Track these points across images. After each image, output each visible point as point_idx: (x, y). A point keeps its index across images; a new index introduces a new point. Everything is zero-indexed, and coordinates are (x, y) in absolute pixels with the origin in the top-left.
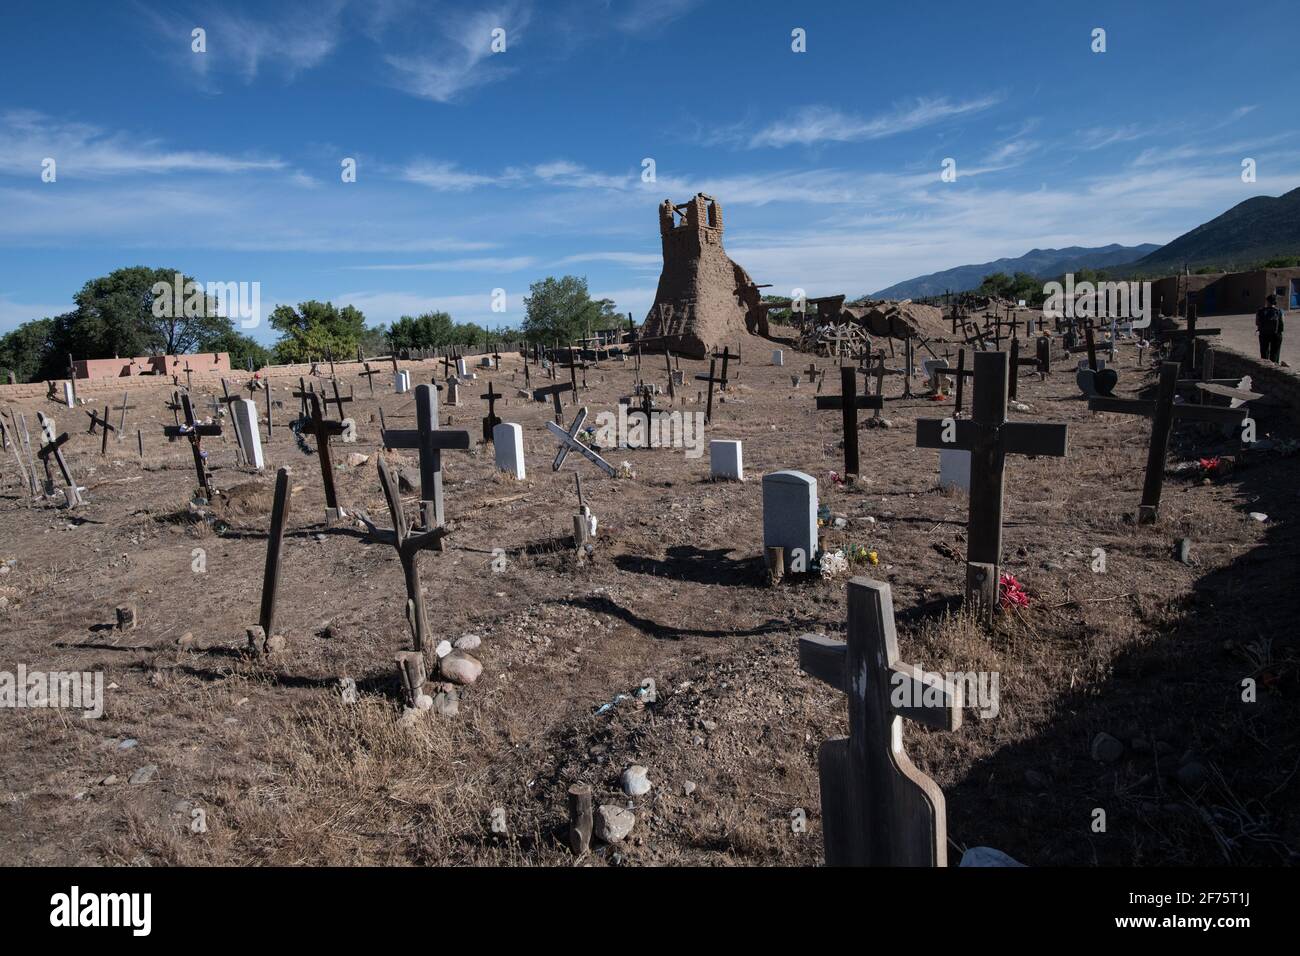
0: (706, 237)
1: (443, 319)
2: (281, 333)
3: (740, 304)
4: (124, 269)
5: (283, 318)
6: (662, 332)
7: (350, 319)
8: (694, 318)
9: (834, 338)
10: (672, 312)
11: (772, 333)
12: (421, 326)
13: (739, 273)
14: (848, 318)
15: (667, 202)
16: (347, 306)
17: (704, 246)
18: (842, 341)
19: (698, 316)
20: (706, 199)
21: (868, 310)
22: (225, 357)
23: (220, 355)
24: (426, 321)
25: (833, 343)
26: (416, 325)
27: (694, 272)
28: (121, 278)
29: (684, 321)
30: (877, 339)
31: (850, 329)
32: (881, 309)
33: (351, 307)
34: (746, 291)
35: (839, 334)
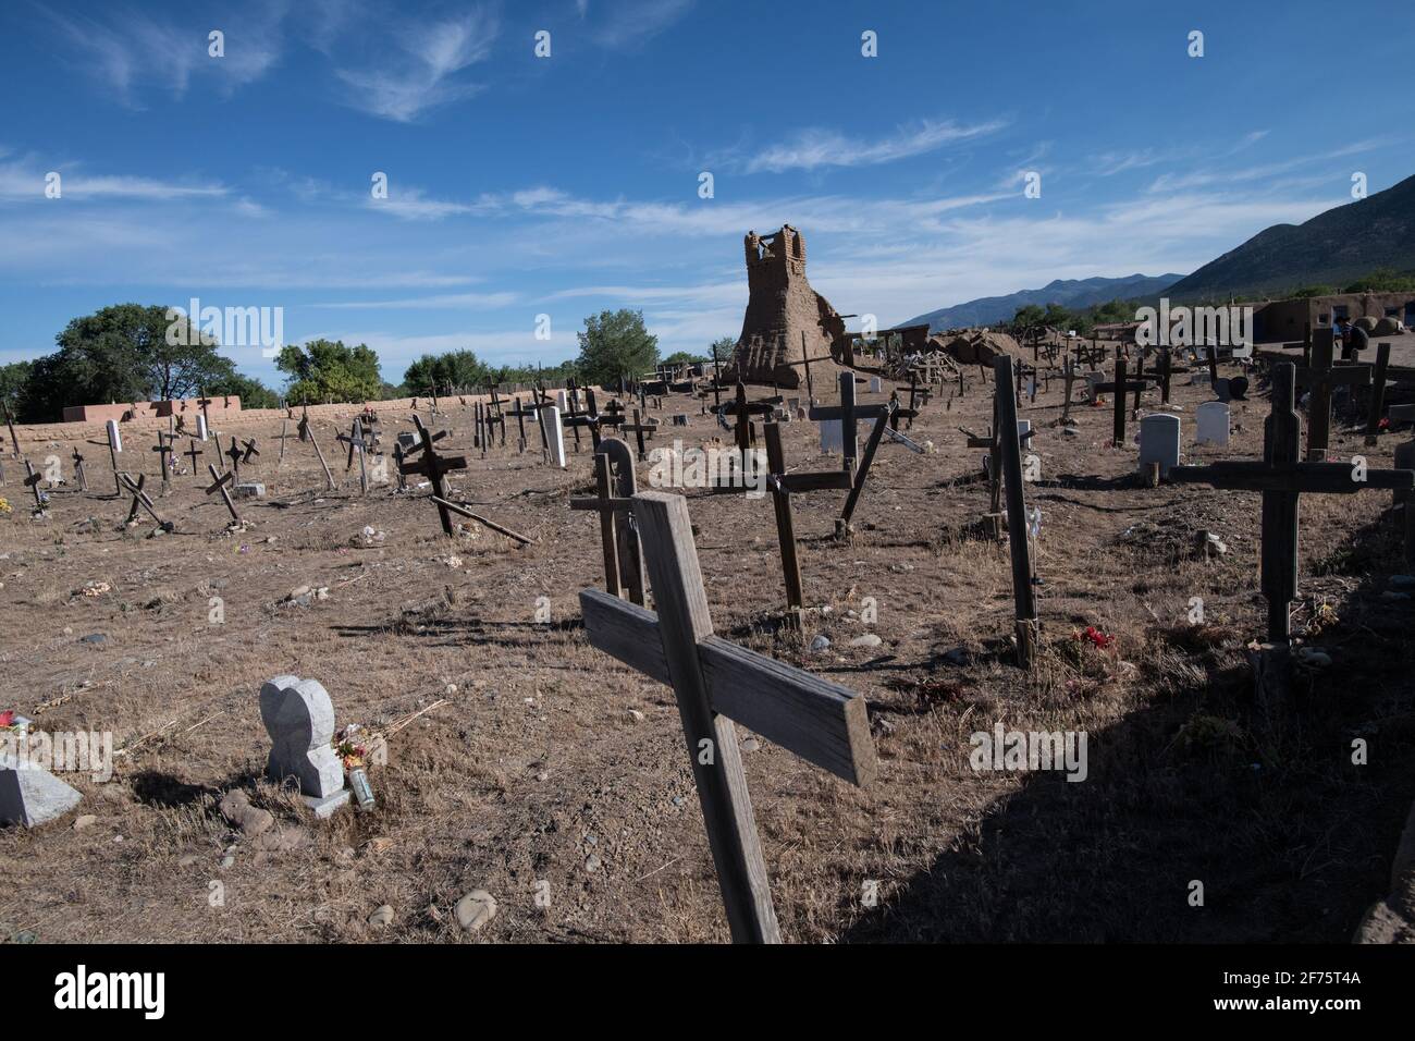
0: (793, 268)
1: (467, 358)
2: (288, 375)
3: (825, 335)
4: (112, 307)
5: (292, 360)
6: (754, 361)
7: (364, 359)
8: (786, 348)
9: (924, 366)
10: (761, 343)
11: (856, 363)
12: (445, 366)
13: (822, 303)
14: (934, 346)
15: (751, 233)
16: (358, 345)
17: (791, 277)
18: (932, 369)
19: (789, 346)
20: (792, 230)
21: (952, 339)
22: (235, 400)
23: (230, 399)
24: (449, 359)
25: (924, 371)
26: (438, 364)
27: (782, 302)
28: (111, 317)
29: (775, 352)
30: (964, 366)
31: (939, 356)
32: (966, 337)
33: (364, 346)
34: (830, 322)
35: (928, 361)
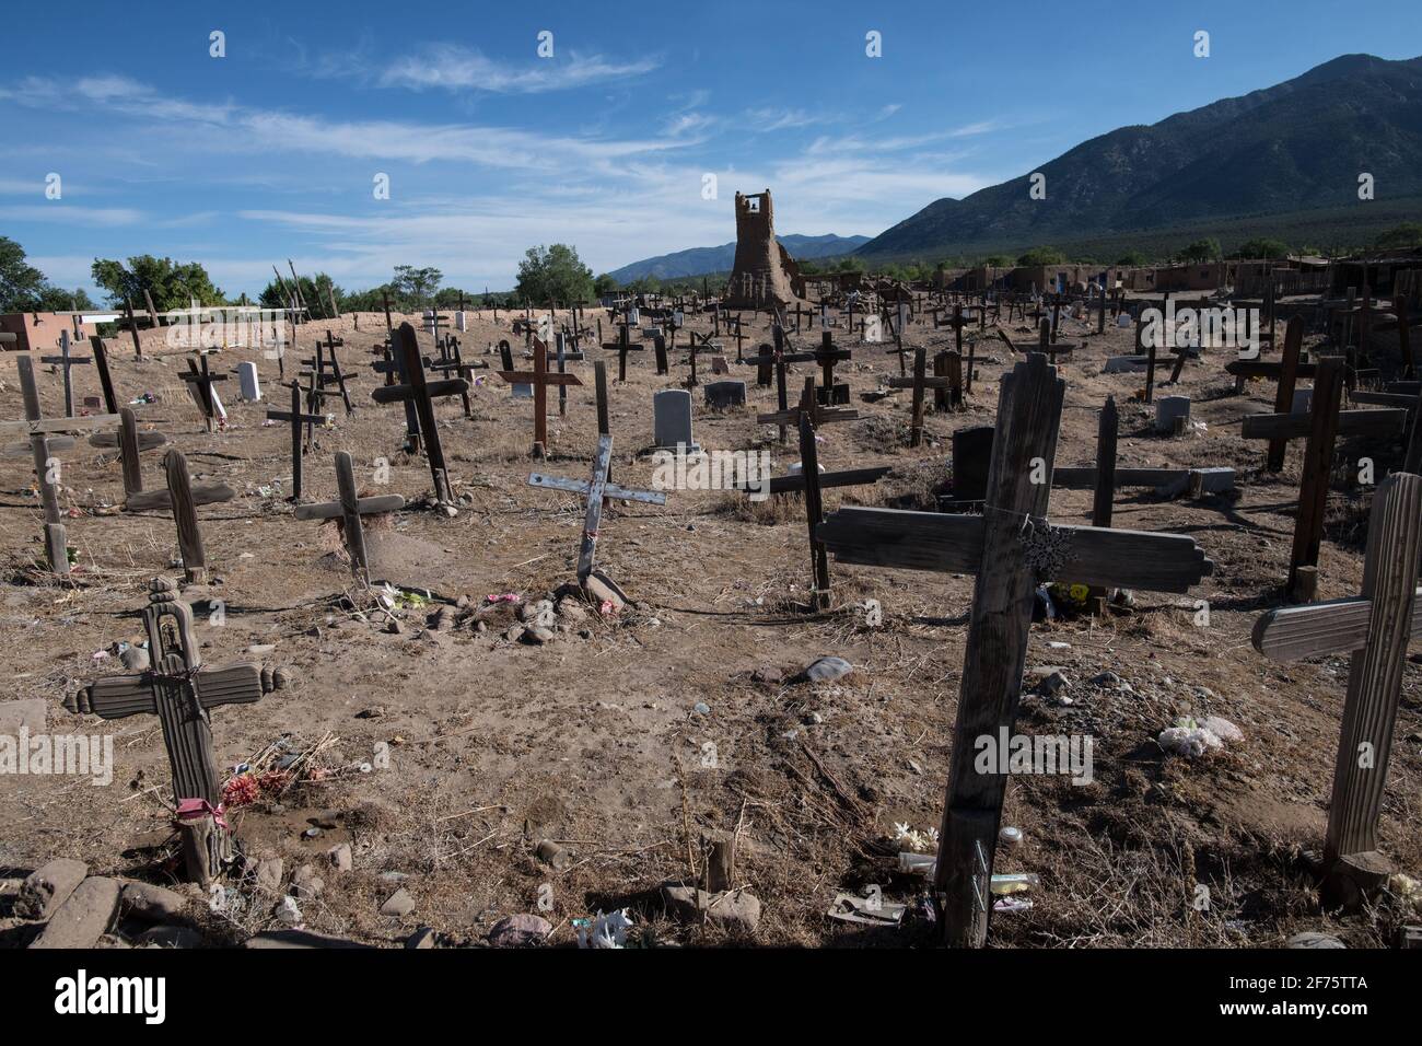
2: (111, 292)
6: (748, 292)
10: (751, 278)
11: (808, 298)
15: (741, 192)
19: (774, 282)
24: (307, 282)
34: (789, 265)
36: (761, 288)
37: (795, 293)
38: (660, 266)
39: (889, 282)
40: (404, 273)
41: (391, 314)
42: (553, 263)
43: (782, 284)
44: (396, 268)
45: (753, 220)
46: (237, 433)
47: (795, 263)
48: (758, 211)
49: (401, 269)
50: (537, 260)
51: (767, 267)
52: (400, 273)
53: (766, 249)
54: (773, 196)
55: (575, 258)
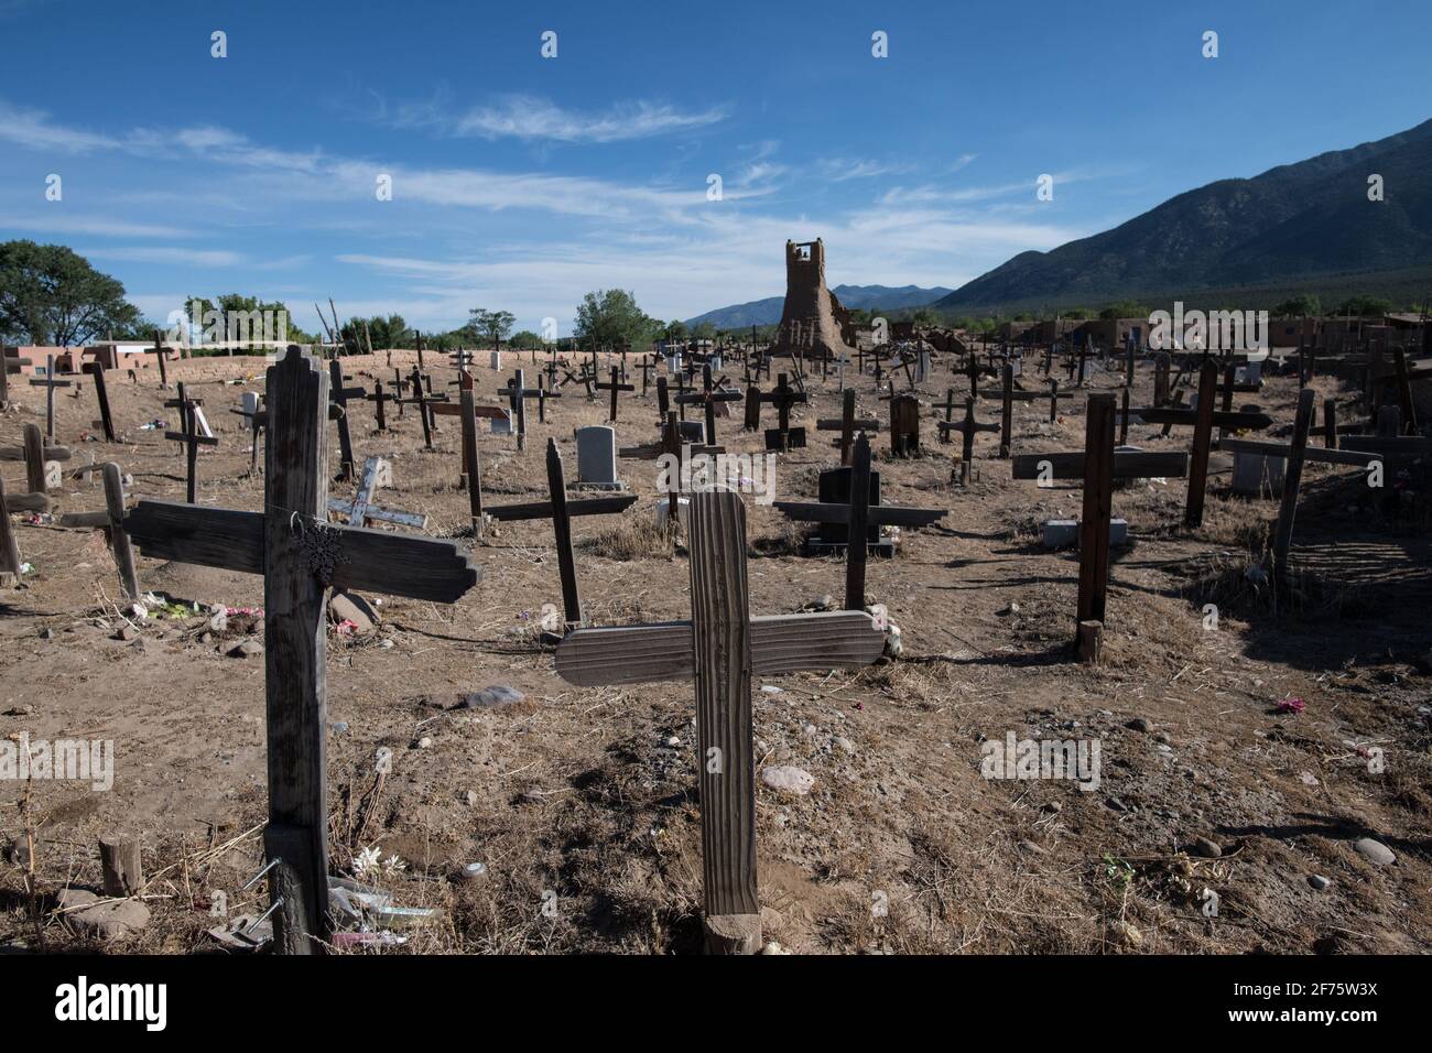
0: (821, 269)
8: (820, 331)
10: (800, 326)
15: (792, 240)
17: (820, 276)
20: (821, 242)
29: (812, 334)
33: (280, 304)
34: (840, 314)
36: (808, 335)
37: (845, 341)
38: (737, 314)
39: (942, 332)
40: (479, 316)
41: (423, 352)
42: (609, 307)
43: (831, 332)
44: (472, 311)
45: (804, 269)
46: (208, 457)
47: (846, 312)
48: (808, 259)
49: (477, 311)
50: (594, 304)
51: (816, 314)
52: (474, 316)
53: (816, 296)
54: (825, 244)
55: (632, 303)
